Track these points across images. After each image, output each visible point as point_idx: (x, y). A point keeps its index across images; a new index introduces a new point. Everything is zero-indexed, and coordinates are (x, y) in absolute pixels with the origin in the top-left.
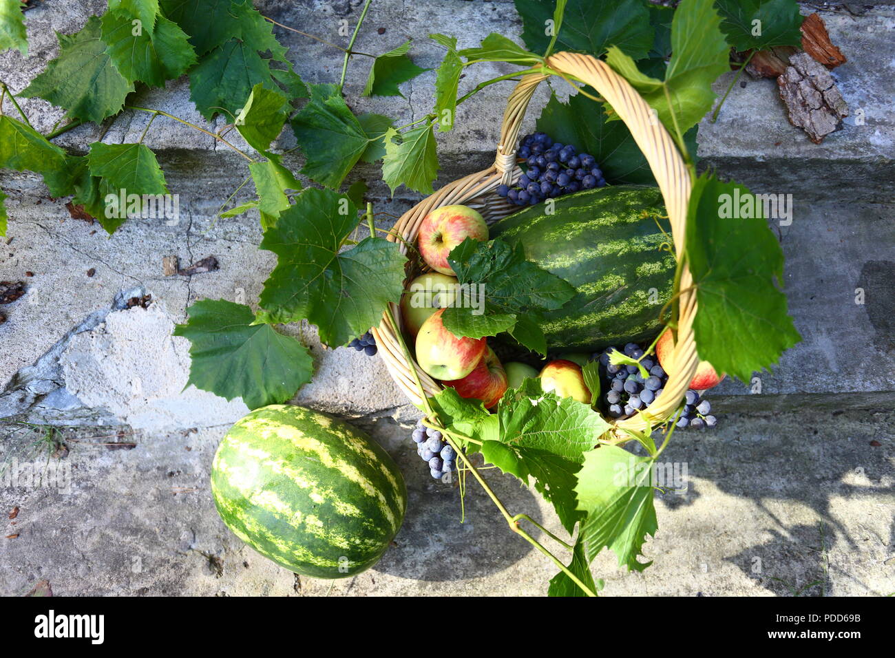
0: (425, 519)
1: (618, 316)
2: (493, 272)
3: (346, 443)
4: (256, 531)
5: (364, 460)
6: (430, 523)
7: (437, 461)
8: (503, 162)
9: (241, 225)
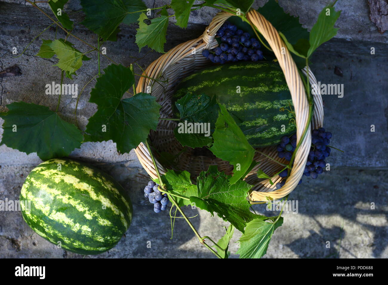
0: (138, 219)
1: (260, 138)
2: (199, 110)
3: (103, 185)
4: (51, 233)
5: (113, 194)
6: (141, 222)
7: (159, 205)
8: (208, 39)
9: (35, 45)
